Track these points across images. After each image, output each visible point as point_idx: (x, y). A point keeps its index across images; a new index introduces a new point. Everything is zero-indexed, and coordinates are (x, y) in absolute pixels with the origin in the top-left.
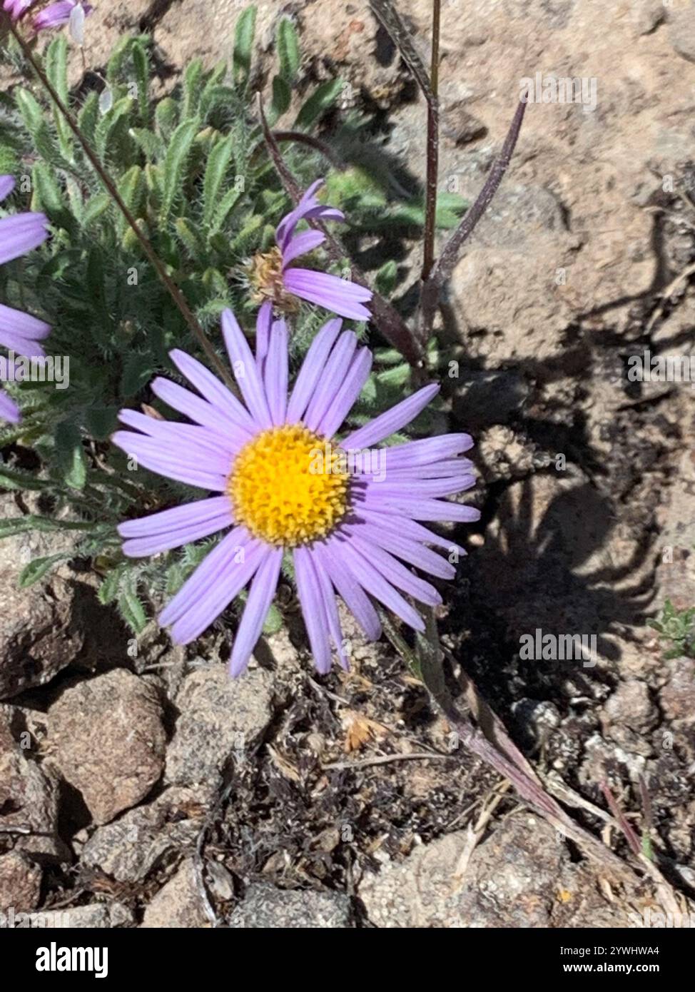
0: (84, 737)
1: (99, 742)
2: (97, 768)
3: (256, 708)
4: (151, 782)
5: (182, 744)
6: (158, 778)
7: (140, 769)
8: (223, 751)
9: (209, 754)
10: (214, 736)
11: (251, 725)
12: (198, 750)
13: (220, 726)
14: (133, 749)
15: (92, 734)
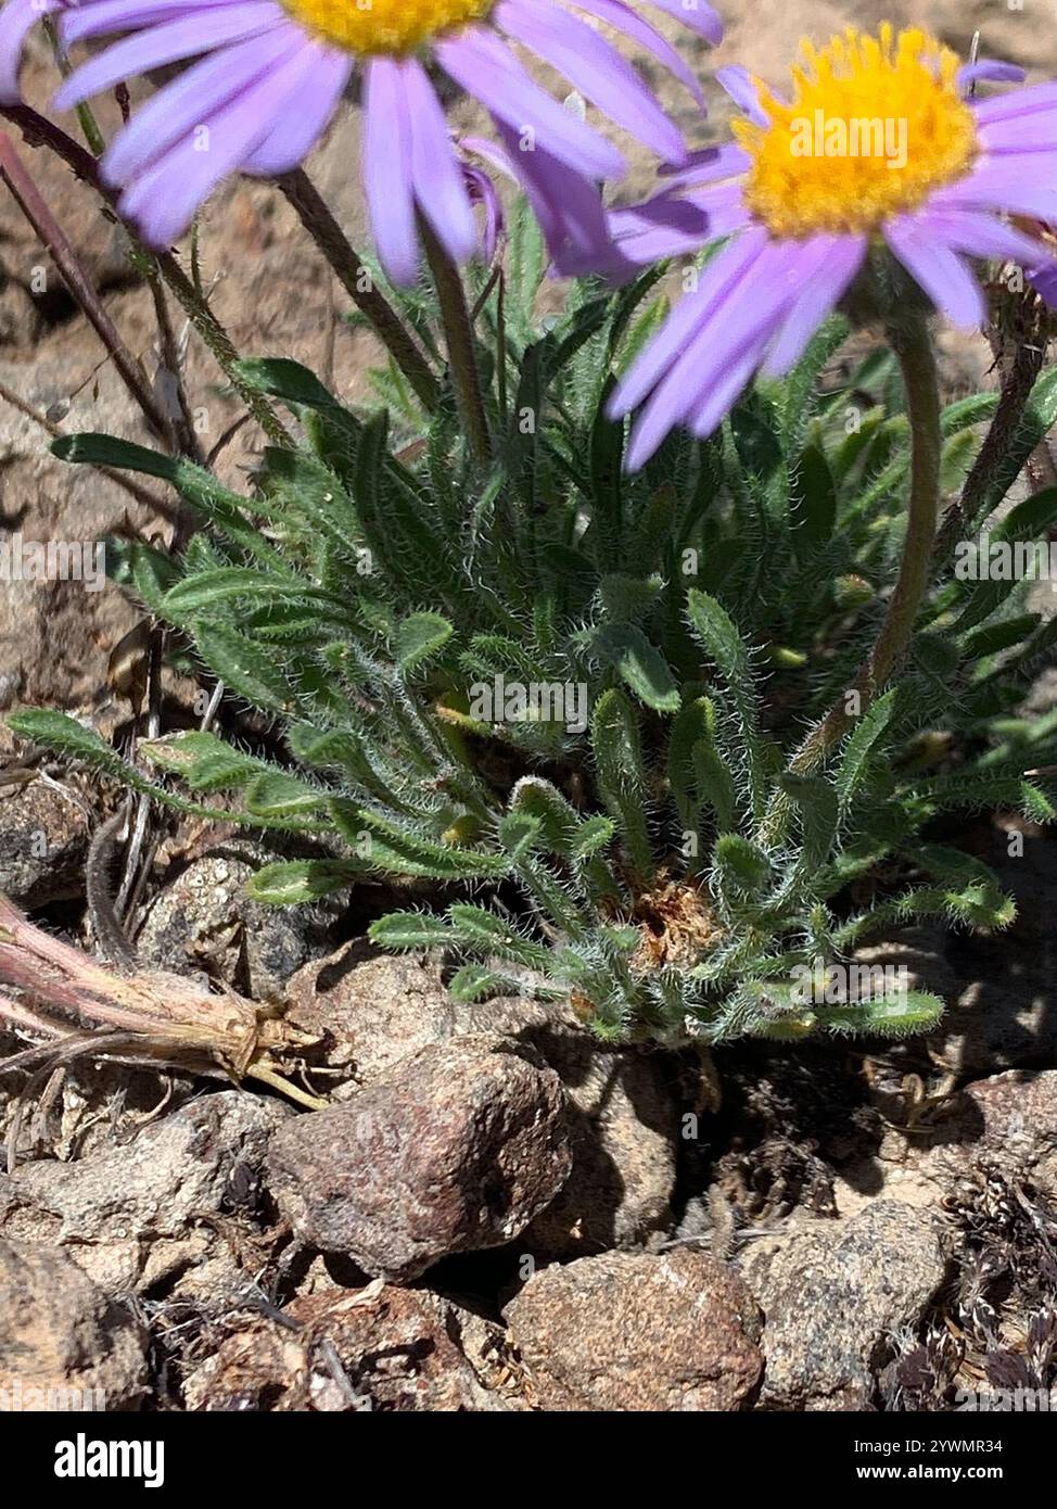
0: (603, 1321)
1: (635, 1324)
2: (635, 1373)
3: (920, 1252)
4: (742, 1391)
5: (794, 1319)
6: (754, 1383)
7: (725, 1362)
8: (868, 1332)
9: (846, 1335)
10: (851, 1304)
11: (914, 1284)
12: (826, 1326)
13: (860, 1286)
14: (709, 1322)
15: (617, 1316)
